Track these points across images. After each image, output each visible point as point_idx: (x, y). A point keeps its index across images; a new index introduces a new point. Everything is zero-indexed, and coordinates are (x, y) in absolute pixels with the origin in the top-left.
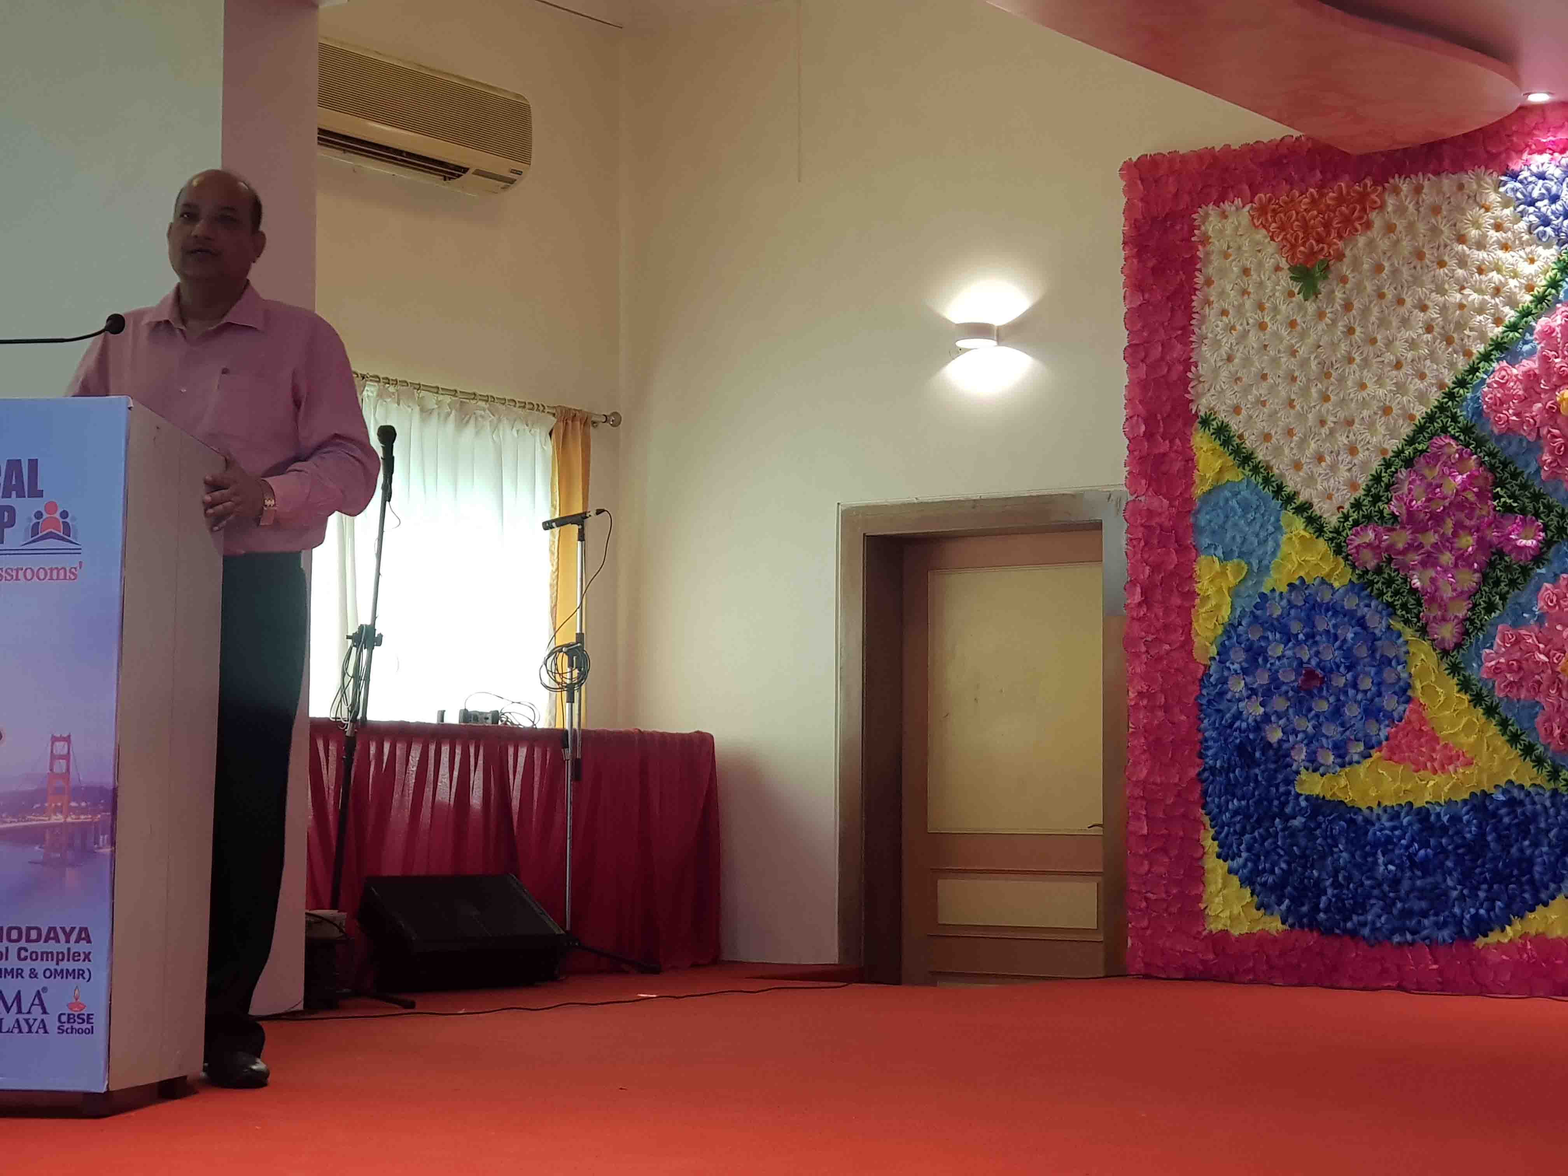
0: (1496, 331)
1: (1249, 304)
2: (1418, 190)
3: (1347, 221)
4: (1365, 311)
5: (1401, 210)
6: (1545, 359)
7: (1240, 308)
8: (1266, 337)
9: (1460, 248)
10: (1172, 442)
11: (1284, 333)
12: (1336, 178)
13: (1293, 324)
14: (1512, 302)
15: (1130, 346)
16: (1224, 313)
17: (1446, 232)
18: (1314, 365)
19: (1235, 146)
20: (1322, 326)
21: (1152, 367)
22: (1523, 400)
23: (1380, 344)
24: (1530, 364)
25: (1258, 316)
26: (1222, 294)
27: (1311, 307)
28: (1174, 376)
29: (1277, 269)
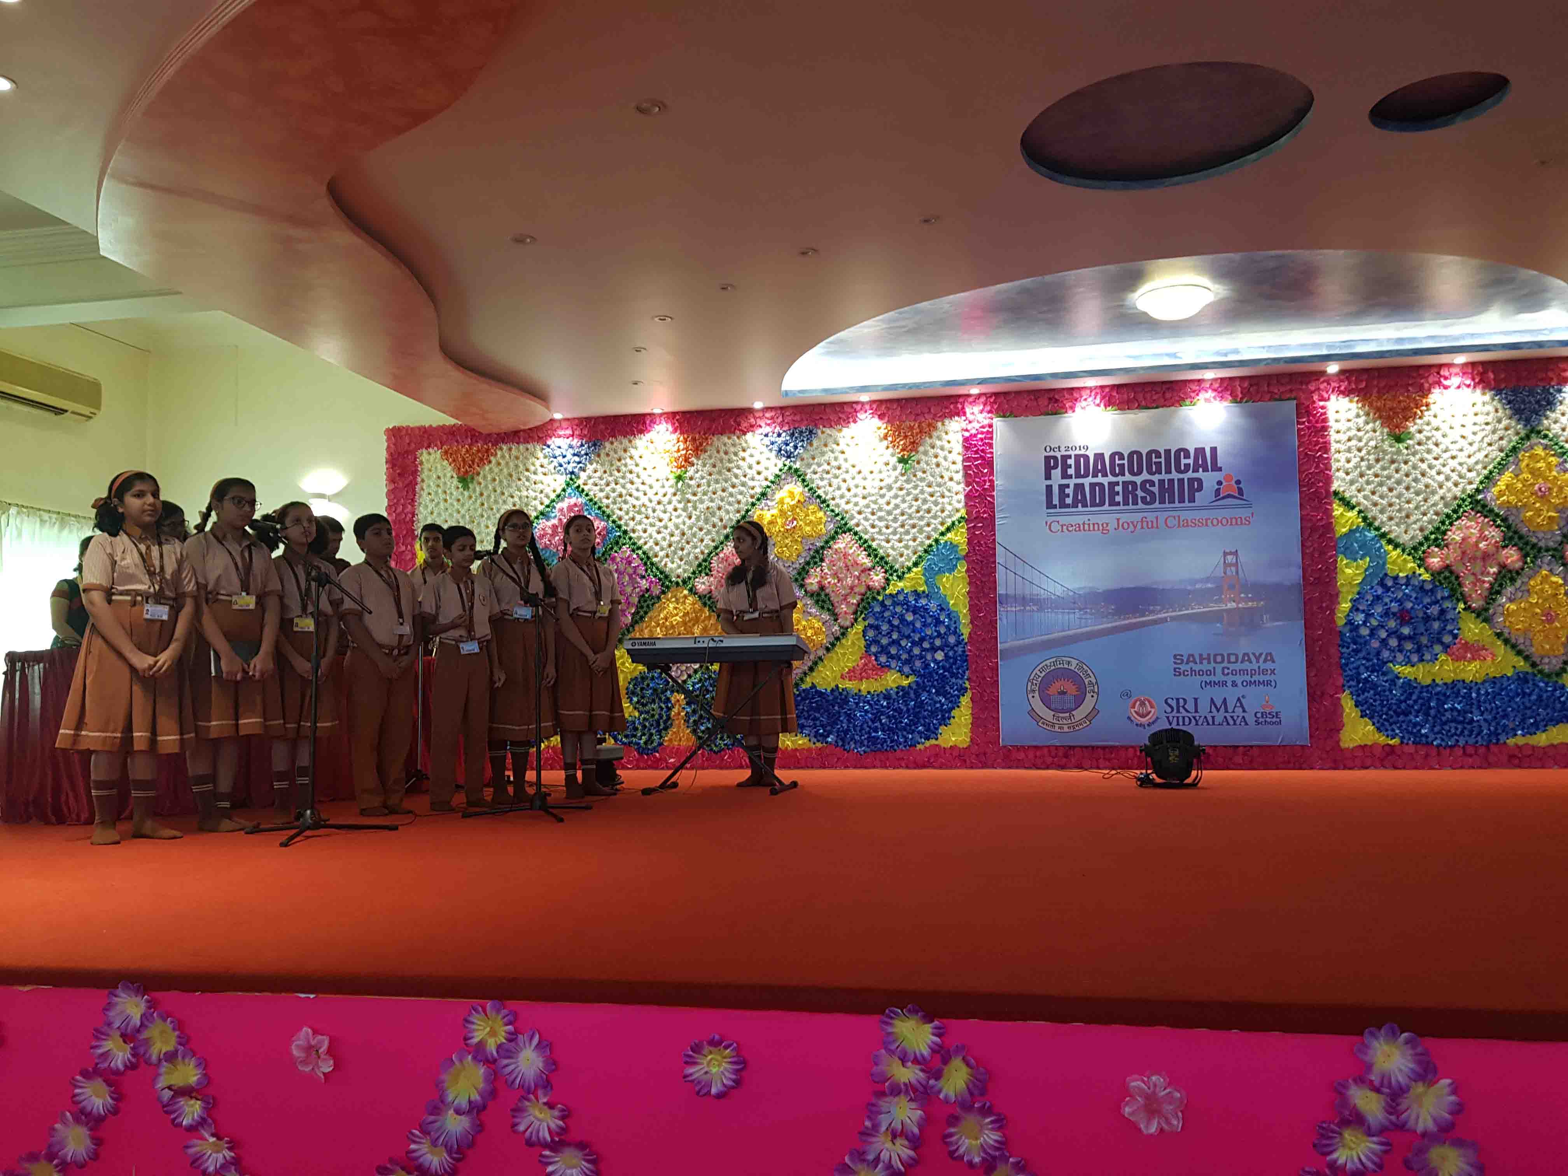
0: (541, 508)
1: (440, 491)
2: (510, 449)
3: (481, 460)
4: (489, 496)
5: (503, 457)
6: (560, 519)
7: (436, 493)
8: (447, 505)
9: (527, 473)
10: (406, 547)
11: (455, 504)
12: (477, 442)
13: (459, 500)
14: (547, 496)
15: (389, 505)
16: (429, 494)
17: (521, 467)
18: (467, 517)
19: (434, 425)
20: (471, 502)
21: (398, 515)
22: (552, 535)
23: (495, 510)
24: (555, 521)
25: (444, 496)
26: (429, 486)
27: (466, 493)
28: (408, 519)
29: (452, 477)
